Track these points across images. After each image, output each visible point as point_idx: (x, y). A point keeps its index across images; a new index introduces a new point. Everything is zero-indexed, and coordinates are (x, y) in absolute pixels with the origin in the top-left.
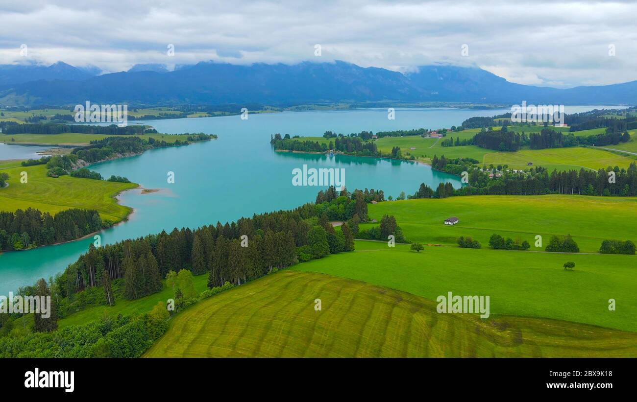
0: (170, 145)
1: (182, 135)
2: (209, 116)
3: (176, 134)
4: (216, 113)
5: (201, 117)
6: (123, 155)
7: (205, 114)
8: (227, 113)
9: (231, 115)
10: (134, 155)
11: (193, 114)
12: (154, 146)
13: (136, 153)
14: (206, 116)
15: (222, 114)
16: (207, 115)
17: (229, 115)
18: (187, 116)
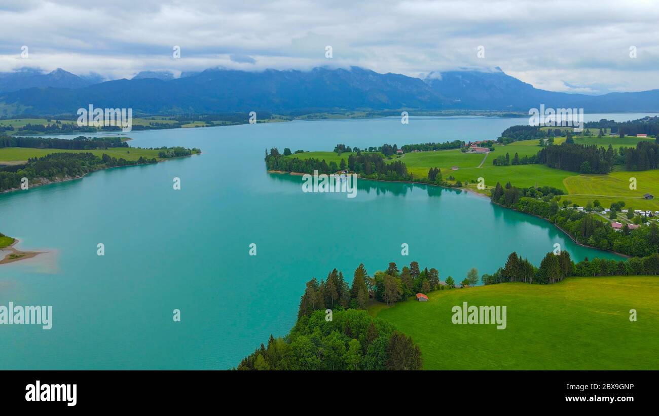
0: (132, 164)
1: (158, 149)
2: (207, 126)
3: (151, 149)
4: (215, 122)
5: (197, 127)
6: (51, 180)
7: (204, 123)
8: (228, 122)
9: (233, 125)
10: (70, 179)
11: (189, 123)
12: (107, 165)
13: (73, 176)
14: (203, 126)
15: (223, 123)
16: (205, 125)
17: (231, 125)
18: (182, 126)
